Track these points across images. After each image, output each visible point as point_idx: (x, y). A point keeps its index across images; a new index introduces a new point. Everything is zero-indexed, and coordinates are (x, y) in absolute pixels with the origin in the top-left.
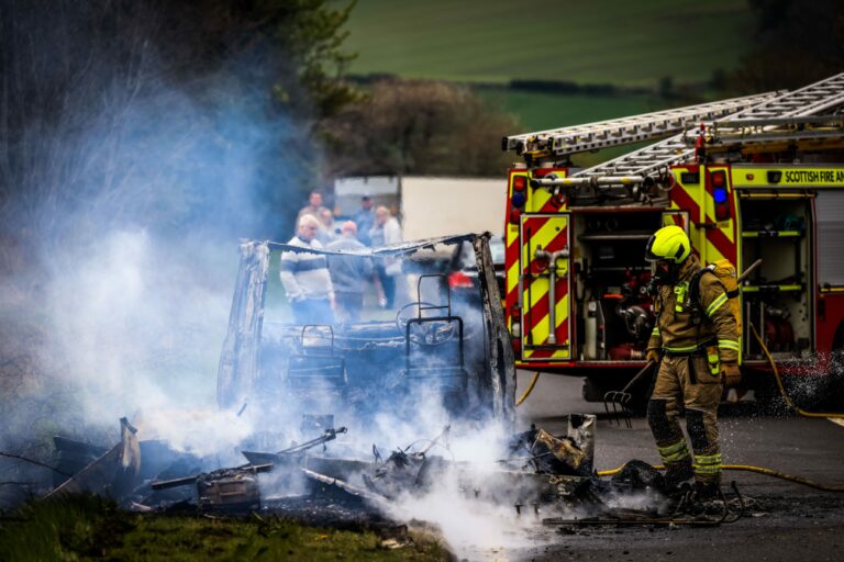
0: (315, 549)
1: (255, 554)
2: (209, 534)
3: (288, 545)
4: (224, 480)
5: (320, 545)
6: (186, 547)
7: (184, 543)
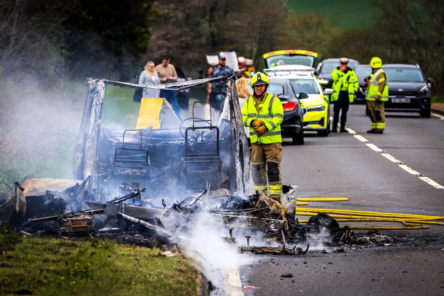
0: (124, 255)
1: (88, 256)
2: (63, 246)
3: (108, 253)
4: (74, 218)
5: (126, 253)
6: (50, 252)
7: (49, 250)
